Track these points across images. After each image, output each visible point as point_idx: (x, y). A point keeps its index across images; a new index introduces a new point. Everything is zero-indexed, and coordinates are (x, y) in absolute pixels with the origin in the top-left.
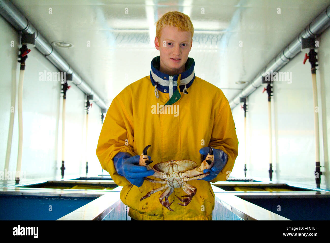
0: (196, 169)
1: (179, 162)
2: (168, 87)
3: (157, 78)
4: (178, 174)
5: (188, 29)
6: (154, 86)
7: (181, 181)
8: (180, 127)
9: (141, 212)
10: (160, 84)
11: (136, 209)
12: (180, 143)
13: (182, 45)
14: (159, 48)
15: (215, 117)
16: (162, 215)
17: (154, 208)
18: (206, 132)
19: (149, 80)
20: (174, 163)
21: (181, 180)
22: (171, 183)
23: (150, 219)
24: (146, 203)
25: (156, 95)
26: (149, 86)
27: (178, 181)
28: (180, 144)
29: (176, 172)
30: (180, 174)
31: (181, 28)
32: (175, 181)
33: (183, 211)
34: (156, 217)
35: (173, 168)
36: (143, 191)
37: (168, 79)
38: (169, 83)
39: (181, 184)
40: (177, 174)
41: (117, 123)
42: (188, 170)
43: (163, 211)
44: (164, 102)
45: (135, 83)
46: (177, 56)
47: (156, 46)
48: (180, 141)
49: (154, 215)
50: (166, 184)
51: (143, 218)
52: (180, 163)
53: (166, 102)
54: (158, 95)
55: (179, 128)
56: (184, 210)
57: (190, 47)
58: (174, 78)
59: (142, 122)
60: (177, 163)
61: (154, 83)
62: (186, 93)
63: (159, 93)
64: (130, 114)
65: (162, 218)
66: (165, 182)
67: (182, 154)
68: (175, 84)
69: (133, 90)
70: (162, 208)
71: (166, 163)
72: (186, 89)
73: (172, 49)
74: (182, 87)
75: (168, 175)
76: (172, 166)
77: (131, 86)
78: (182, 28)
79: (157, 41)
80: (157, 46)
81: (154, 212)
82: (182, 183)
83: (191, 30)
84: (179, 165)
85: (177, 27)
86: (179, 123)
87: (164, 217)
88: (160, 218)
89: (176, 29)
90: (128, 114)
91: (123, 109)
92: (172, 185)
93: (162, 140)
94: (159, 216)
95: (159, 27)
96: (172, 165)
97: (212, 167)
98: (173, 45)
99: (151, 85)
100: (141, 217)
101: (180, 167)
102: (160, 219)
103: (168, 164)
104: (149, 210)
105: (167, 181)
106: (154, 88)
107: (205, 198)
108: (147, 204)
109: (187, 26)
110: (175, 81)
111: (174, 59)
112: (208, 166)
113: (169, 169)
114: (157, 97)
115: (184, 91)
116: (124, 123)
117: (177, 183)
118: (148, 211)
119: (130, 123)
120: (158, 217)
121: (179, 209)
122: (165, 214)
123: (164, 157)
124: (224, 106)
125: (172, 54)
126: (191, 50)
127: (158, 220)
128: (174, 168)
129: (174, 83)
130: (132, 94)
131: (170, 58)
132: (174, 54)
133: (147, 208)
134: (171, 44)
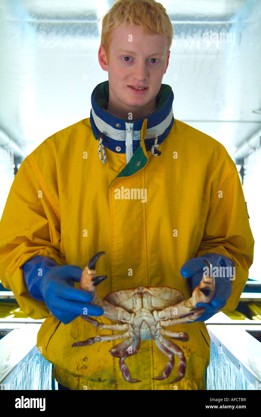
0: (183, 303)
1: (155, 290)
2: (124, 142)
3: (102, 126)
4: (152, 312)
5: (163, 31)
6: (96, 139)
7: (156, 326)
8: (146, 217)
9: (75, 375)
10: (108, 136)
11: (66, 369)
12: (145, 247)
13: (150, 61)
14: (105, 66)
15: (211, 197)
16: (113, 381)
17: (99, 367)
18: (195, 227)
19: (89, 127)
20: (145, 292)
21: (155, 324)
22: (137, 329)
23: (92, 387)
24: (84, 358)
25: (101, 158)
26: (88, 140)
27: (149, 327)
28: (146, 249)
29: (148, 308)
30: (155, 313)
31: (148, 27)
32: (144, 326)
33: (152, 372)
34: (102, 383)
35: (143, 301)
36: (77, 336)
37: (123, 128)
38: (125, 135)
39: (156, 332)
40: (149, 312)
41: (29, 207)
42: (168, 307)
43: (114, 373)
44: (115, 171)
45: (62, 132)
46: (140, 81)
47: (101, 62)
48: (145, 244)
49: (100, 380)
50: (126, 331)
51: (78, 385)
52: (155, 292)
53: (120, 171)
54: (105, 157)
55: (144, 219)
56: (153, 370)
57: (166, 64)
58: (134, 126)
59: (75, 206)
60: (151, 291)
61: (97, 134)
62: (157, 154)
63: (106, 153)
64: (53, 192)
65: (114, 386)
66: (124, 327)
67: (149, 267)
68: (136, 136)
69: (57, 146)
70: (114, 369)
71: (130, 291)
72: (156, 146)
73: (131, 69)
74: (149, 143)
75: (133, 315)
76: (142, 298)
77: (55, 138)
78: (151, 27)
79: (103, 53)
80: (103, 63)
81: (99, 376)
82: (157, 330)
83: (168, 32)
84: (154, 296)
85: (142, 26)
86: (144, 210)
87: (116, 385)
88: (109, 385)
89: (140, 29)
90: (50, 193)
91: (40, 183)
92: (138, 334)
93: (112, 242)
94: (107, 382)
95: (108, 26)
96: (141, 295)
97: (212, 300)
98: (133, 60)
99: (93, 138)
100: (76, 383)
101: (156, 299)
102: (111, 387)
103: (133, 293)
104: (89, 371)
105: (130, 326)
106: (98, 144)
107: (193, 350)
108: (85, 360)
109: (161, 25)
110: (136, 132)
111: (134, 88)
112: (204, 299)
113: (135, 303)
114: (103, 162)
115: (153, 150)
116: (41, 206)
117: (148, 329)
118: (88, 373)
119: (54, 209)
120: (105, 383)
121: (145, 370)
122: (118, 380)
123: (116, 275)
124: (228, 175)
125: (130, 79)
126: (167, 70)
127: (107, 388)
128: (145, 300)
129: (134, 135)
130: (56, 155)
131: (128, 86)
132: (134, 79)
133: (86, 367)
134: (130, 60)
